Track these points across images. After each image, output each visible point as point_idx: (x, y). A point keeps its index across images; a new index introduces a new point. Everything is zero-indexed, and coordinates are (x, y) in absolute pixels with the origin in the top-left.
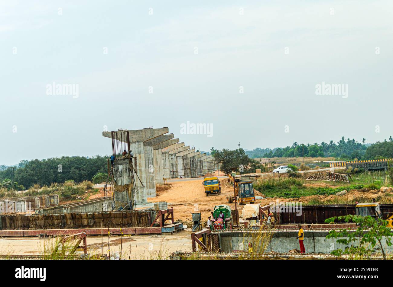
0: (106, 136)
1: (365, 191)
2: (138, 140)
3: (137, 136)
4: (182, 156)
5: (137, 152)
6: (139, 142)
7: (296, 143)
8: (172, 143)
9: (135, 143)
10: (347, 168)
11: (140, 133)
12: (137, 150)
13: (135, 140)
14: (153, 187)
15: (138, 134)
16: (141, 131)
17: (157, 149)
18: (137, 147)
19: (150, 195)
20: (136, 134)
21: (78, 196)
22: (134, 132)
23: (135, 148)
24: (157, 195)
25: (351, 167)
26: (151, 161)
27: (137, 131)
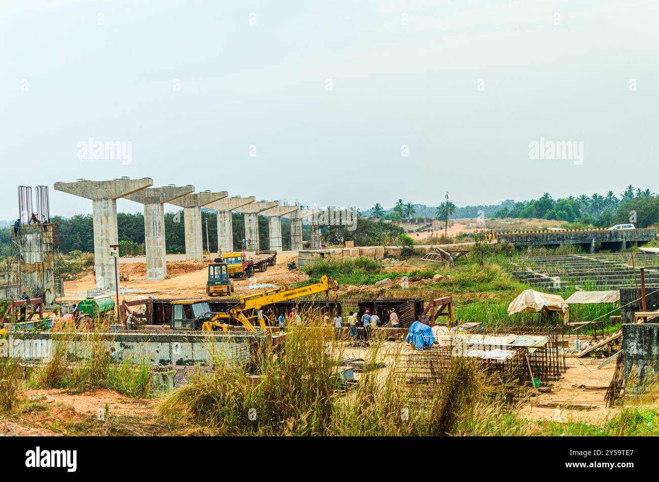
0: (59, 190)
1: (415, 281)
2: (105, 195)
3: (104, 190)
4: (279, 217)
5: (103, 214)
6: (106, 199)
7: (547, 194)
8: (215, 198)
9: (101, 200)
10: (499, 242)
11: (108, 186)
12: (103, 210)
13: (101, 196)
14: (160, 266)
15: (105, 187)
16: (110, 182)
17: (192, 207)
18: (103, 207)
19: (156, 276)
20: (102, 186)
21: (69, 275)
22: (99, 185)
23: (100, 208)
24: (168, 278)
25: (503, 241)
26: (158, 226)
27: (103, 183)
